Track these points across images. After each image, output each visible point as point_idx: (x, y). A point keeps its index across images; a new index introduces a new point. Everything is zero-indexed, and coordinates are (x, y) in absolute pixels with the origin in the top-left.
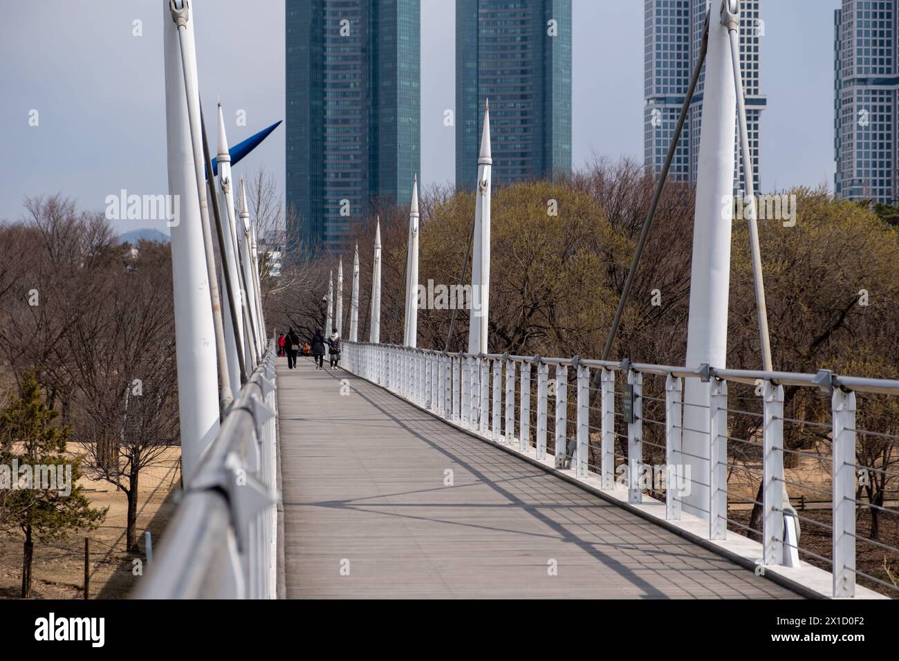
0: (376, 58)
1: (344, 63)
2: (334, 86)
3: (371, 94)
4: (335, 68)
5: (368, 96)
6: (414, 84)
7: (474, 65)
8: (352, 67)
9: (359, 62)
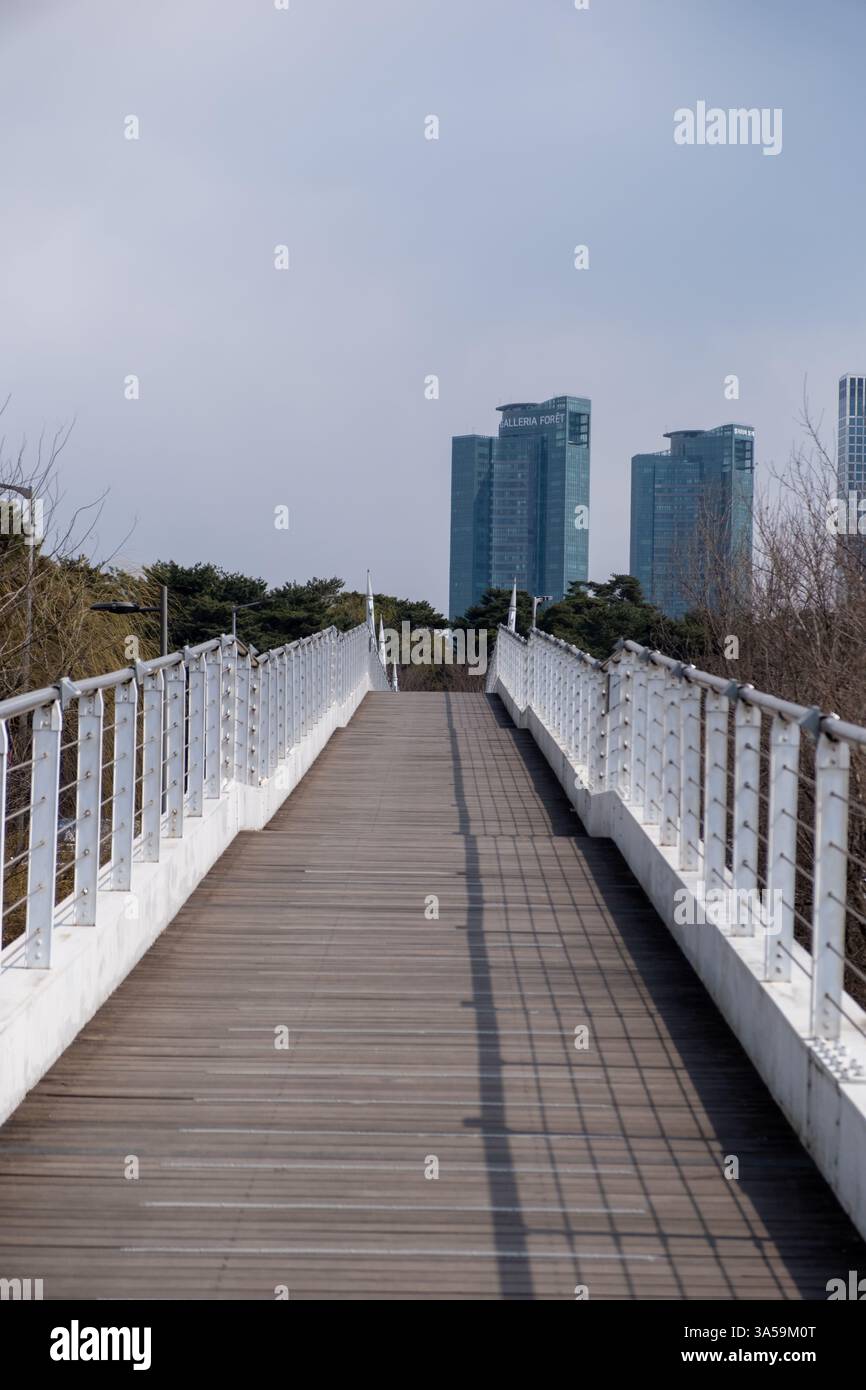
0: (543, 539)
1: (511, 544)
2: (499, 567)
3: (538, 576)
4: (501, 549)
5: (534, 579)
6: (582, 568)
7: (649, 542)
8: (518, 548)
9: (525, 544)
